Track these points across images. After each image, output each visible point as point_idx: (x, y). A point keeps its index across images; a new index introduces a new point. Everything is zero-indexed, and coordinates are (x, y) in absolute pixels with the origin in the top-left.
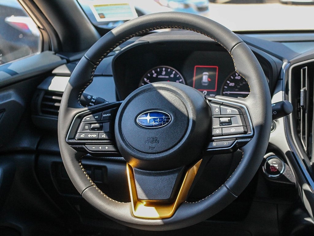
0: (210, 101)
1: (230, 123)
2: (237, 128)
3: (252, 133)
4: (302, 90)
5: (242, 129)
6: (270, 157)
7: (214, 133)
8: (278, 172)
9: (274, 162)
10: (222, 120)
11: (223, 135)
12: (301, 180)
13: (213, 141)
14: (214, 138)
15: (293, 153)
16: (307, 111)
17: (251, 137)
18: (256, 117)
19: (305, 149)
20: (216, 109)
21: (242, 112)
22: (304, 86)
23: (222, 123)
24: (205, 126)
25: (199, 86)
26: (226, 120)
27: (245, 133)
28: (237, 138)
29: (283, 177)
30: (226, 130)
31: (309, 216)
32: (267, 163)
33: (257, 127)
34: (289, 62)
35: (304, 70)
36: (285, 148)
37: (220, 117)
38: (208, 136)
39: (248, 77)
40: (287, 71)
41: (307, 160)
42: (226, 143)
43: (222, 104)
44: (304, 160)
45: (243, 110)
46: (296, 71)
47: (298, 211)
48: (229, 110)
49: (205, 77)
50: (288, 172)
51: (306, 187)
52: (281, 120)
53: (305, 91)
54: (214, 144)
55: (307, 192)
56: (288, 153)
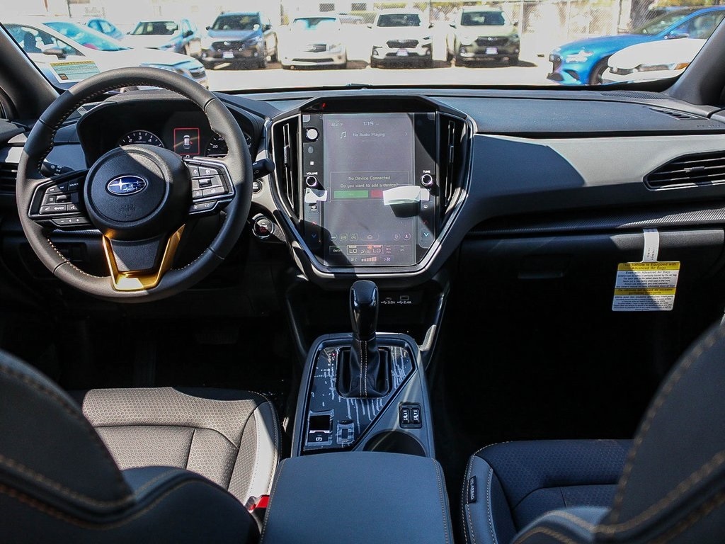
0: (187, 162)
1: (210, 184)
2: (217, 188)
3: (233, 193)
4: (285, 148)
5: (222, 190)
6: (258, 219)
7: (193, 196)
8: (268, 232)
9: (263, 223)
10: (201, 181)
11: (203, 197)
12: (291, 238)
13: (194, 203)
14: (194, 201)
15: (280, 212)
16: (291, 169)
17: (232, 197)
18: (236, 176)
19: (293, 207)
20: (194, 171)
21: (221, 173)
22: (287, 144)
23: (201, 185)
24: (184, 189)
25: (182, 151)
26: (206, 181)
27: (226, 193)
28: (218, 199)
29: (273, 237)
30: (207, 192)
31: (302, 273)
32: (257, 225)
33: (237, 186)
34: (271, 120)
35: (286, 127)
36: (273, 207)
37: (198, 179)
38: (188, 199)
39: (225, 135)
40: (270, 129)
41: (295, 218)
42: (207, 205)
43: (200, 165)
44: (291, 218)
45: (222, 170)
46: (278, 128)
47: (291, 269)
48: (208, 171)
49: (186, 141)
50: (278, 231)
51: (295, 244)
52: (266, 178)
53: (288, 148)
54: (196, 207)
55: (296, 249)
56: (275, 212)
